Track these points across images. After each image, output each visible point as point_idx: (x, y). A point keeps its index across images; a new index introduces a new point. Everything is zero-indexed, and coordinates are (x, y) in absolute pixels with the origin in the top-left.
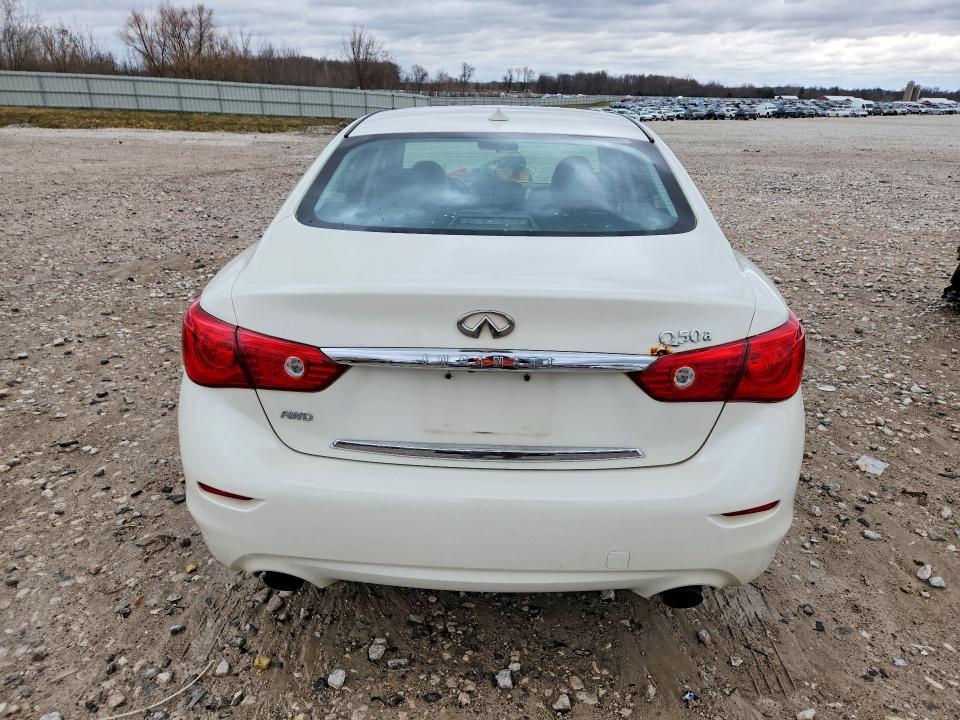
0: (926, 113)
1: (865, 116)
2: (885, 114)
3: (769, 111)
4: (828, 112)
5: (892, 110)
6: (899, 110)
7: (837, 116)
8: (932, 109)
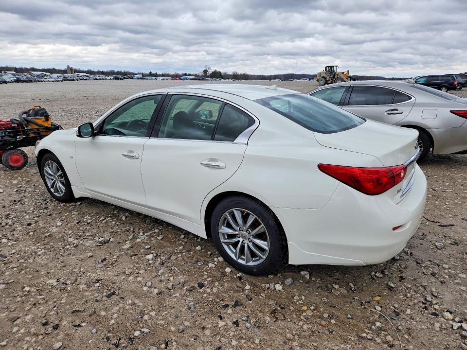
0: (86, 79)
1: (62, 81)
2: (70, 80)
3: (12, 79)
4: (43, 79)
5: (72, 78)
6: (75, 78)
7: (49, 81)
8: (88, 78)
